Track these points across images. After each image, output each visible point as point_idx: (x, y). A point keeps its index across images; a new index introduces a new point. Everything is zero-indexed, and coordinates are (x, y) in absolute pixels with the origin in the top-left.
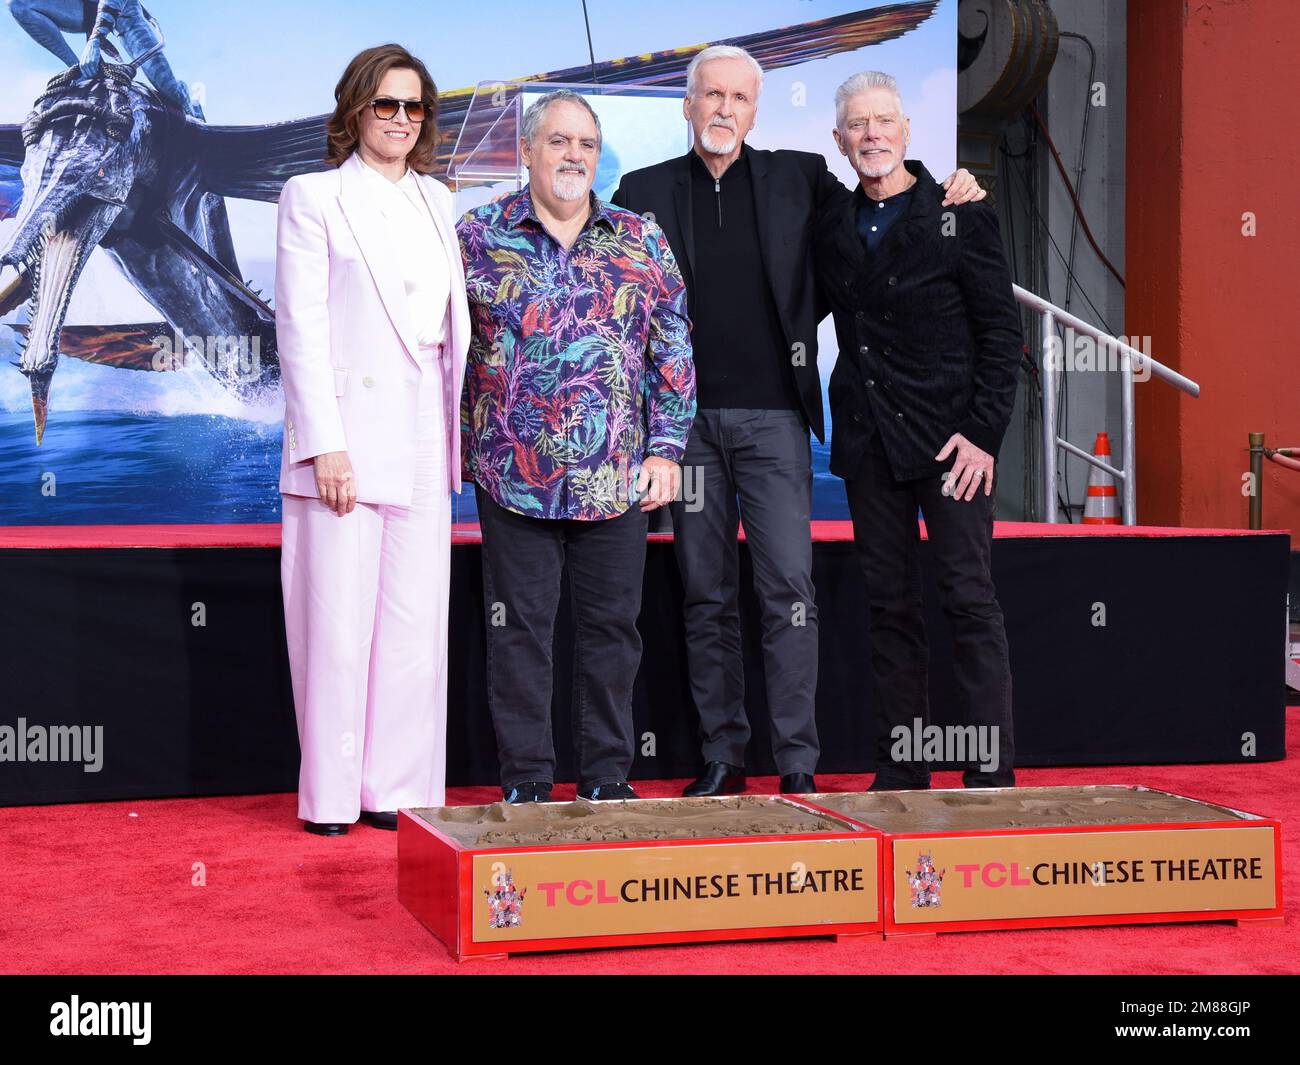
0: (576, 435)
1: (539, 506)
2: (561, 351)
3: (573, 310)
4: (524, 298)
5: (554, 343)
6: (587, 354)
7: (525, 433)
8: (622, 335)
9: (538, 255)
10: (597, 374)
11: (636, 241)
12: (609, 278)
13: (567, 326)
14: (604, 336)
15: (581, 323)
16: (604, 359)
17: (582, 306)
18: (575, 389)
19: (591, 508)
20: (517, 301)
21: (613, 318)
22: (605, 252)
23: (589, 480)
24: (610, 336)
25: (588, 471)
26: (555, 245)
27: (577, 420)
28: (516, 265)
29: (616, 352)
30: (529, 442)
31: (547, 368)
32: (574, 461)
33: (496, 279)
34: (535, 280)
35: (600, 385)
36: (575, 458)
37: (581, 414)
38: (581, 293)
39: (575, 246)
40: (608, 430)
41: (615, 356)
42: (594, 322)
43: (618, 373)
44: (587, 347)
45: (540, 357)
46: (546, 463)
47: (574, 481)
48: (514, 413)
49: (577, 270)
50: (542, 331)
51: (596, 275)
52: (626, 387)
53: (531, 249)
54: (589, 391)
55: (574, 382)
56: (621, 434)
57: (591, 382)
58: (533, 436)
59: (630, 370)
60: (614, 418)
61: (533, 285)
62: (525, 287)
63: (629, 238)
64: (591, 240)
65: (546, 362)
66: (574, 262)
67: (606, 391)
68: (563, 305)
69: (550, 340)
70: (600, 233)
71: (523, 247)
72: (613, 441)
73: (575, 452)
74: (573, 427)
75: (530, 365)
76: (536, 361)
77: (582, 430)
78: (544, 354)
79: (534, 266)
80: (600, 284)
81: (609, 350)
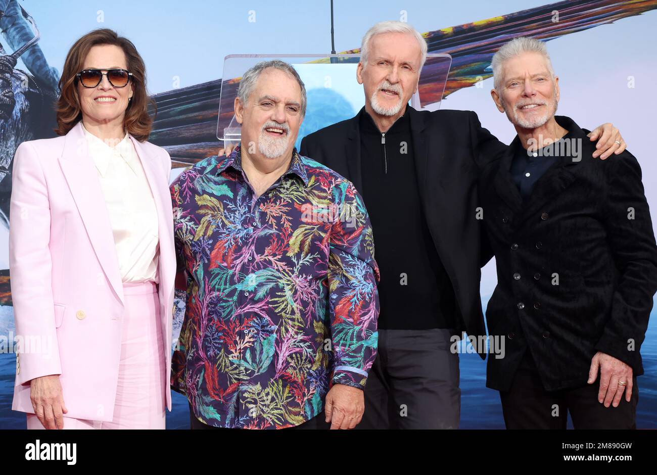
0: (248, 355)
1: (218, 417)
2: (239, 282)
3: (253, 248)
4: (216, 236)
5: (234, 275)
6: (261, 285)
7: (211, 353)
8: (295, 270)
9: (234, 201)
10: (268, 303)
11: (325, 191)
12: (289, 220)
13: (246, 261)
14: (278, 270)
15: (258, 258)
16: (276, 291)
17: (261, 244)
18: (249, 315)
19: (261, 419)
20: (210, 238)
21: (288, 254)
22: (291, 199)
23: (259, 394)
24: (284, 270)
25: (258, 387)
26: (250, 192)
27: (249, 342)
28: (213, 209)
29: (288, 285)
30: (213, 360)
31: (227, 296)
32: (245, 378)
33: (197, 220)
34: (226, 222)
35: (270, 312)
36: (247, 375)
37: (253, 337)
38: (262, 233)
39: (266, 194)
40: (276, 352)
41: (287, 288)
42: (271, 258)
43: (289, 302)
44: (262, 279)
45: (222, 287)
46: (223, 378)
47: (246, 395)
48: (206, 336)
49: (263, 215)
50: (225, 264)
51: (278, 219)
52: (298, 315)
53: (231, 195)
54: (261, 317)
55: (248, 308)
56: (291, 356)
57: (263, 310)
58: (216, 355)
59: (302, 300)
60: (282, 342)
61: (224, 225)
62: (218, 227)
63: (319, 188)
64: (282, 190)
65: (226, 291)
66: (262, 208)
67: (276, 318)
68: (245, 243)
69: (231, 272)
70: (292, 184)
71: (224, 193)
72: (280, 361)
73: (246, 369)
74: (245, 348)
75: (215, 294)
76: (219, 290)
77: (253, 350)
78: (225, 284)
79: (230, 210)
80: (280, 226)
81: (282, 282)
